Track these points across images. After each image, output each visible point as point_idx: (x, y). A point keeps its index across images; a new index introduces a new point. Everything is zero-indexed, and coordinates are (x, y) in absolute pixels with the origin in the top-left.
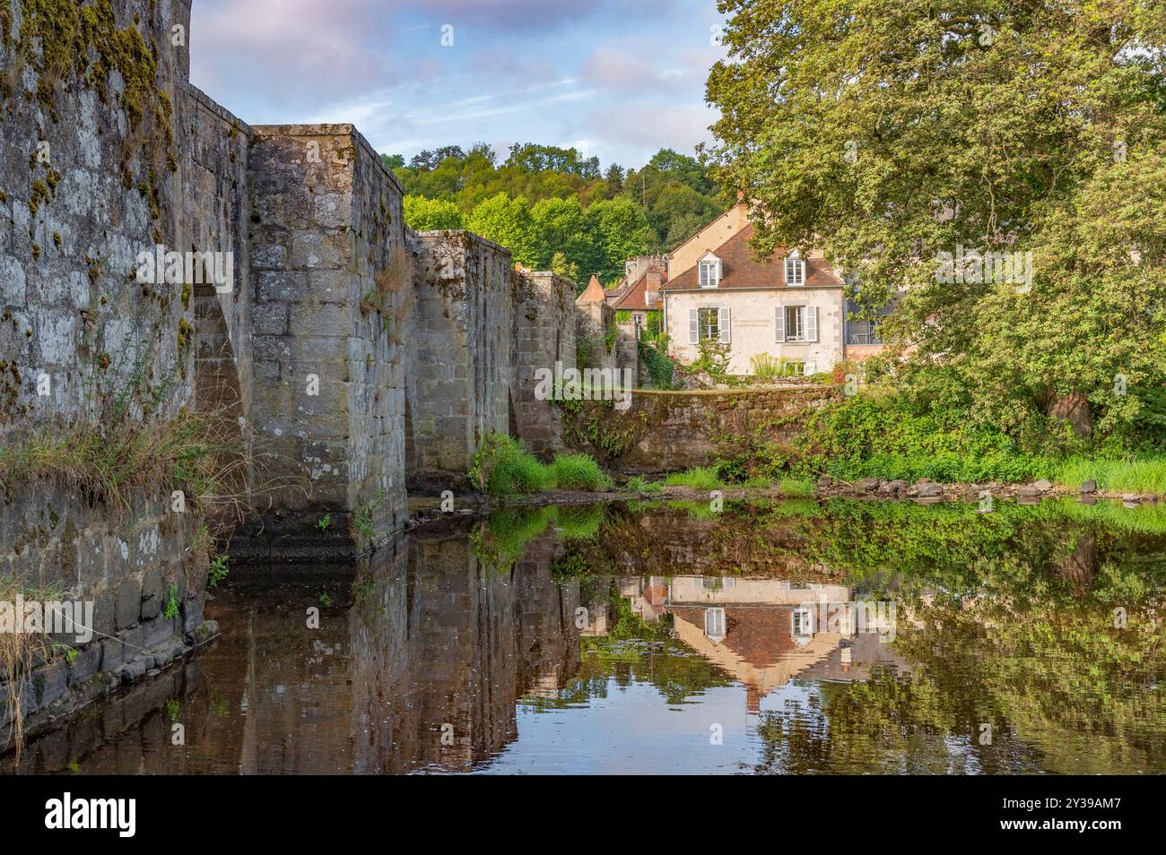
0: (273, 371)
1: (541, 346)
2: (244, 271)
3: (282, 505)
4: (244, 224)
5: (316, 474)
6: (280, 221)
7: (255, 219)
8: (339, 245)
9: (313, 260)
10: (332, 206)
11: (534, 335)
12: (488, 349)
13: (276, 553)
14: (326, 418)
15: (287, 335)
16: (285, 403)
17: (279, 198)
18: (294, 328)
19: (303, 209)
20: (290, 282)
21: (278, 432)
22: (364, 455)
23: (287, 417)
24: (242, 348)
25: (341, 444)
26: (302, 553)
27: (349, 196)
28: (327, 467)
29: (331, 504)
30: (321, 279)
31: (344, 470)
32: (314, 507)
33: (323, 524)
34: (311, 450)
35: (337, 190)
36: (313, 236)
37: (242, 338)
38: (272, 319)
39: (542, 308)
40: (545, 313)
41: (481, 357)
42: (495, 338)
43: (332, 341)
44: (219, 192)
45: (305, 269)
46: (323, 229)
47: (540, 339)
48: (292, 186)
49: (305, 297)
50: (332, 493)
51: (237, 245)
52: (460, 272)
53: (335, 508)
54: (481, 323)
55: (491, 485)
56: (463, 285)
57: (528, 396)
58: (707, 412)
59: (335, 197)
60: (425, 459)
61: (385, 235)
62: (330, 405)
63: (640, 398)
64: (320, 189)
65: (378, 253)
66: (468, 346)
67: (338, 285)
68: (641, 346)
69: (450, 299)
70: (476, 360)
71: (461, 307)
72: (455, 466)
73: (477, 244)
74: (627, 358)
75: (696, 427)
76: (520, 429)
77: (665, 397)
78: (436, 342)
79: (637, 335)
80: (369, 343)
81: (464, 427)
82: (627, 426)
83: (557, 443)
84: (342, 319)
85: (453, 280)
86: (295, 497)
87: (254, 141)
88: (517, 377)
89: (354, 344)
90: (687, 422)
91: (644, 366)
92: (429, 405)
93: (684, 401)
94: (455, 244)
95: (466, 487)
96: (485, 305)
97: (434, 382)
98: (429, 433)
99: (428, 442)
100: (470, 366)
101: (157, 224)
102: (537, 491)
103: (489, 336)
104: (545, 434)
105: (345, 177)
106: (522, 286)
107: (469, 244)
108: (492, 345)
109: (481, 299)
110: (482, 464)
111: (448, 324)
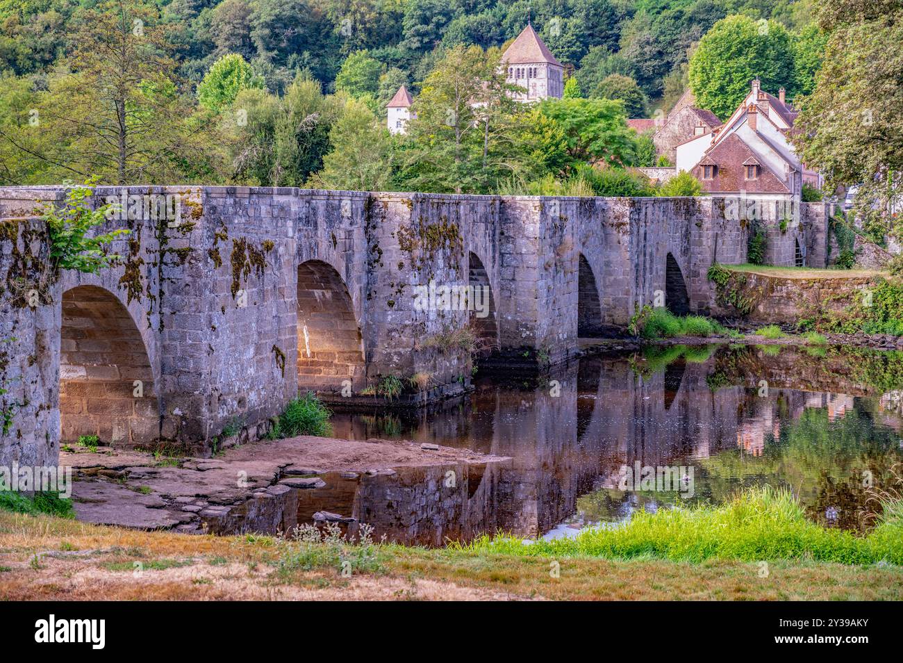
0: (508, 294)
1: (704, 243)
2: (497, 255)
3: (511, 347)
4: (497, 237)
5: (524, 335)
6: (511, 234)
7: (502, 234)
8: (534, 245)
9: (524, 250)
10: (532, 229)
11: (700, 237)
12: (648, 257)
13: (507, 365)
14: (528, 313)
15: (513, 280)
16: (512, 306)
17: (511, 225)
18: (516, 277)
19: (521, 229)
20: (515, 259)
21: (509, 318)
22: (545, 327)
23: (513, 312)
24: (495, 285)
25: (534, 323)
26: (517, 366)
27: (538, 225)
28: (528, 333)
29: (529, 347)
30: (526, 258)
31: (534, 334)
32: (523, 348)
33: (526, 355)
34: (522, 326)
35: (534, 223)
36: (524, 240)
37: (495, 282)
38: (508, 273)
39: (706, 219)
40: (707, 223)
41: (641, 263)
42: (654, 250)
43: (531, 283)
44: (487, 229)
45: (521, 254)
46: (528, 238)
47: (704, 239)
48: (516, 220)
49: (521, 265)
50: (529, 343)
51: (494, 246)
52: (626, 220)
53: (531, 348)
54: (642, 244)
55: (643, 333)
56: (628, 227)
57: (696, 274)
58: (796, 289)
59: (533, 225)
60: (607, 318)
61: (562, 229)
62: (530, 308)
63: (760, 279)
64: (527, 222)
65: (556, 240)
66: (631, 259)
67: (533, 261)
68: (830, 220)
69: (621, 234)
70: (637, 265)
71: (626, 238)
72: (621, 322)
73: (639, 202)
74: (818, 230)
75: (789, 298)
76: (690, 294)
77: (773, 280)
78: (613, 256)
79: (827, 212)
80: (549, 280)
81: (627, 303)
82: (752, 296)
83: (712, 304)
84: (535, 274)
85: (623, 224)
86: (515, 344)
87: (502, 202)
88: (689, 262)
89: (541, 283)
90: (785, 295)
91: (833, 236)
92: (609, 290)
93: (783, 282)
94: (624, 205)
95: (627, 334)
96: (645, 234)
97: (612, 278)
98: (609, 305)
99: (608, 310)
100: (631, 269)
101: (458, 275)
102: (672, 337)
103: (649, 250)
104: (706, 297)
105: (537, 217)
106: (693, 205)
107: (633, 204)
108: (651, 255)
109: (642, 232)
110: (636, 322)
111: (620, 248)
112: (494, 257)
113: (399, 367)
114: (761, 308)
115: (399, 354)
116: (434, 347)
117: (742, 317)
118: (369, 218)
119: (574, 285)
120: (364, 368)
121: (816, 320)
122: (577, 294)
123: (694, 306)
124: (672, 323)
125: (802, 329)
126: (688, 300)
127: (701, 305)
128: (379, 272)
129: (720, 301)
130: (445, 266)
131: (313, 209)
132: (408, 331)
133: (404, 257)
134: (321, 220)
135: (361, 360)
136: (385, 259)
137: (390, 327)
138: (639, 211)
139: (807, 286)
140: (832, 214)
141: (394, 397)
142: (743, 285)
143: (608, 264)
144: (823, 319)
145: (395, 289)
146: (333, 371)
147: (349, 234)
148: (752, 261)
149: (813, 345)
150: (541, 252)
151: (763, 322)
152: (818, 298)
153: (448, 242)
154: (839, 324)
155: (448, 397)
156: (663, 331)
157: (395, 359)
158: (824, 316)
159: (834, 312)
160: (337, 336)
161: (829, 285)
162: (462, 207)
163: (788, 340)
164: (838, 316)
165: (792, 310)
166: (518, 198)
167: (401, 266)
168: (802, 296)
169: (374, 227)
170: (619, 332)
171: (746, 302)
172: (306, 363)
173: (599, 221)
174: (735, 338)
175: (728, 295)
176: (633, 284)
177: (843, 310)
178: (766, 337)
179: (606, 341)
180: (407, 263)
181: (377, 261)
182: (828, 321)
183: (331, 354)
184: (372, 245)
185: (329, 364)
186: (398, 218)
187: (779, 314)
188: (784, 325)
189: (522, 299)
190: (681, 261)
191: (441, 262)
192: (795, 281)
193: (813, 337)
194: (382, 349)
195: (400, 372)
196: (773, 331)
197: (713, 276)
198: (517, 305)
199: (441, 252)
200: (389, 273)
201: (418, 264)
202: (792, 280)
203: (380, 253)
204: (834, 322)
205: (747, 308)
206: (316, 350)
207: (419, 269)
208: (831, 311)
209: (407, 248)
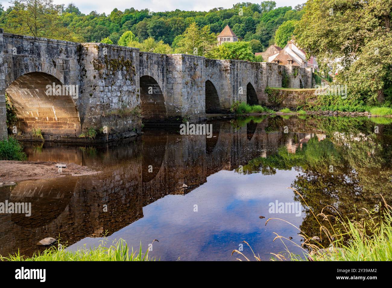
0: (170, 95)
1: (263, 79)
2: (165, 79)
3: (172, 116)
4: (165, 71)
5: (177, 112)
6: (171, 70)
7: (167, 70)
8: (180, 74)
9: (176, 77)
10: (179, 67)
11: (262, 77)
12: (238, 83)
13: (171, 124)
14: (179, 102)
15: (172, 89)
16: (172, 100)
17: (171, 66)
18: (174, 88)
19: (174, 68)
20: (173, 80)
21: (171, 105)
22: (187, 108)
23: (172, 102)
24: (164, 91)
25: (181, 107)
26: (175, 124)
27: (181, 66)
28: (179, 110)
29: (179, 116)
30: (177, 79)
31: (181, 111)
32: (177, 117)
33: (178, 119)
34: (176, 108)
35: (180, 65)
36: (176, 72)
37: (164, 89)
38: (170, 86)
39: (264, 70)
40: (264, 72)
41: (236, 85)
42: (241, 80)
43: (179, 90)
44: (159, 67)
45: (175, 78)
46: (178, 71)
47: (263, 78)
48: (173, 64)
49: (175, 83)
50: (179, 115)
51: (163, 75)
52: (229, 68)
53: (180, 117)
54: (236, 78)
55: (236, 111)
56: (229, 71)
57: (261, 91)
58: (296, 95)
59: (179, 66)
60: (222, 106)
61: (195, 69)
62: (179, 100)
63: (283, 91)
64: (177, 65)
65: (192, 73)
66: (231, 83)
67: (179, 80)
68: (313, 74)
69: (227, 74)
70: (234, 86)
71: (229, 75)
72: (228, 108)
73: (234, 62)
74: (308, 77)
75: (294, 98)
76: (258, 98)
77: (288, 91)
78: (225, 82)
79: (312, 71)
80: (189, 90)
81: (230, 100)
82: (281, 98)
83: (267, 101)
84: (181, 86)
85: (228, 70)
86: (174, 115)
87: (167, 57)
88: (258, 86)
89: (183, 90)
90: (292, 97)
91: (314, 79)
92: (223, 95)
93: (291, 92)
94: (228, 63)
95: (230, 112)
96: (237, 74)
97: (224, 91)
98: (223, 101)
99: (223, 103)
100: (231, 87)
101: (132, 83)
102: (248, 113)
103: (239, 80)
104: (264, 99)
105: (181, 62)
106: (259, 66)
107: (231, 62)
108: (240, 82)
109: (236, 73)
110: (233, 107)
111: (226, 79)
112: (163, 79)
113: (95, 124)
114: (284, 102)
115: (95, 118)
116: (115, 115)
117: (278, 106)
118: (80, 55)
119: (203, 92)
120: (80, 125)
121: (304, 106)
122: (204, 96)
123: (260, 102)
124: (248, 108)
125: (299, 109)
126: (258, 100)
127: (262, 102)
128: (85, 80)
129: (270, 101)
130: (123, 79)
131: (37, 47)
132: (99, 107)
133: (96, 73)
134: (43, 52)
135: (79, 121)
136: (88, 74)
137: (91, 106)
138: (234, 66)
139: (300, 94)
140: (313, 72)
141: (93, 138)
142: (278, 94)
143: (222, 85)
144: (306, 106)
145: (92, 88)
146: (67, 127)
147: (66, 62)
148: (283, 87)
149: (301, 115)
150: (183, 77)
151: (284, 107)
152: (304, 98)
153: (124, 68)
154: (312, 107)
155: (125, 138)
156: (244, 110)
157: (94, 120)
158: (307, 104)
159: (310, 103)
160: (67, 110)
161: (308, 93)
162: (134, 53)
163: (292, 113)
164: (312, 104)
165: (295, 103)
166: (173, 55)
167: (95, 77)
168: (298, 97)
169: (83, 60)
170: (226, 111)
171: (278, 100)
172: (56, 123)
173: (218, 69)
174: (272, 113)
175: (272, 98)
176: (232, 93)
177: (314, 102)
178: (284, 113)
179: (220, 115)
180: (97, 75)
181: (84, 75)
182: (308, 106)
183: (65, 119)
184: (82, 68)
185: (65, 124)
186: (93, 55)
187: (290, 104)
188: (292, 108)
189: (176, 96)
190: (254, 86)
191: (120, 77)
192: (296, 92)
193: (302, 112)
194: (88, 116)
195: (95, 127)
196: (287, 110)
197: (267, 91)
198: (174, 99)
199: (120, 72)
200: (90, 80)
201: (104, 76)
202: (295, 91)
203: (86, 71)
204: (310, 106)
205: (279, 103)
206: (59, 117)
207: (105, 79)
208: (309, 103)
209: (98, 68)
